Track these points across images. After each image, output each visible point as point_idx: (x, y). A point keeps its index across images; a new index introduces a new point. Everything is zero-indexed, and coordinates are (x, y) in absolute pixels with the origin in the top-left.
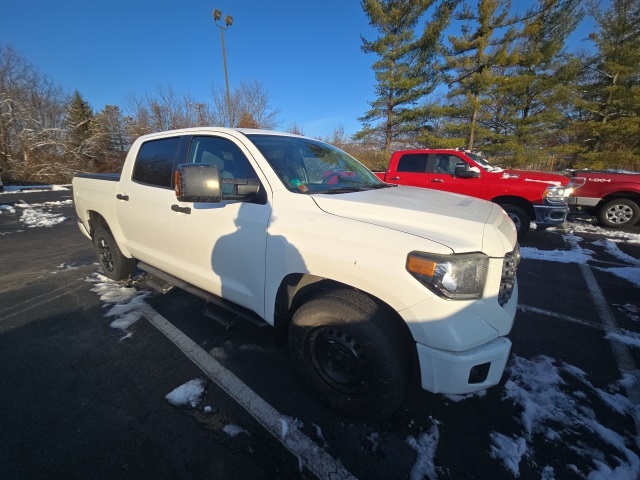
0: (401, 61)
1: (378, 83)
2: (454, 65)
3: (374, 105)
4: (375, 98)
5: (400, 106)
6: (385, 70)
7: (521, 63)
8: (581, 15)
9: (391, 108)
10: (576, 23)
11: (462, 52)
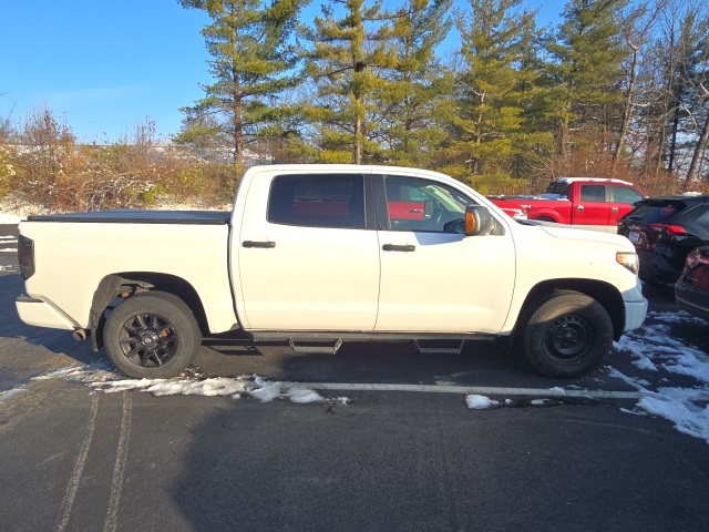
0: (244, 32)
1: (214, 59)
2: (327, 54)
3: (209, 90)
4: (213, 81)
5: (250, 98)
6: (224, 41)
7: (399, 68)
8: (448, 24)
9: (238, 98)
10: (444, 33)
11: (331, 39)
